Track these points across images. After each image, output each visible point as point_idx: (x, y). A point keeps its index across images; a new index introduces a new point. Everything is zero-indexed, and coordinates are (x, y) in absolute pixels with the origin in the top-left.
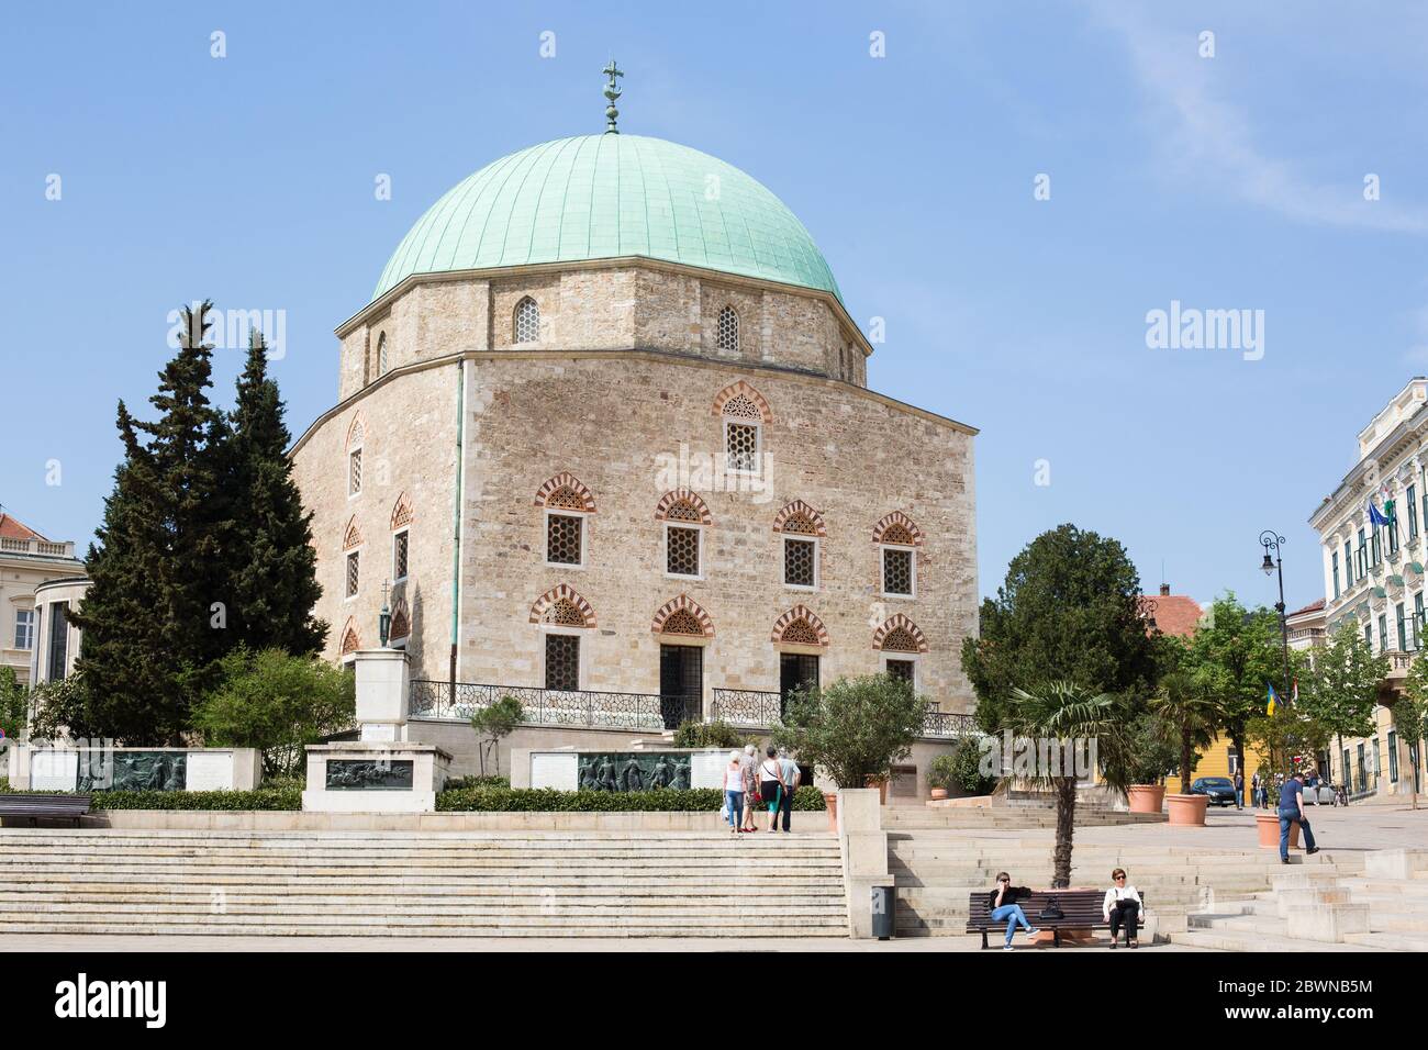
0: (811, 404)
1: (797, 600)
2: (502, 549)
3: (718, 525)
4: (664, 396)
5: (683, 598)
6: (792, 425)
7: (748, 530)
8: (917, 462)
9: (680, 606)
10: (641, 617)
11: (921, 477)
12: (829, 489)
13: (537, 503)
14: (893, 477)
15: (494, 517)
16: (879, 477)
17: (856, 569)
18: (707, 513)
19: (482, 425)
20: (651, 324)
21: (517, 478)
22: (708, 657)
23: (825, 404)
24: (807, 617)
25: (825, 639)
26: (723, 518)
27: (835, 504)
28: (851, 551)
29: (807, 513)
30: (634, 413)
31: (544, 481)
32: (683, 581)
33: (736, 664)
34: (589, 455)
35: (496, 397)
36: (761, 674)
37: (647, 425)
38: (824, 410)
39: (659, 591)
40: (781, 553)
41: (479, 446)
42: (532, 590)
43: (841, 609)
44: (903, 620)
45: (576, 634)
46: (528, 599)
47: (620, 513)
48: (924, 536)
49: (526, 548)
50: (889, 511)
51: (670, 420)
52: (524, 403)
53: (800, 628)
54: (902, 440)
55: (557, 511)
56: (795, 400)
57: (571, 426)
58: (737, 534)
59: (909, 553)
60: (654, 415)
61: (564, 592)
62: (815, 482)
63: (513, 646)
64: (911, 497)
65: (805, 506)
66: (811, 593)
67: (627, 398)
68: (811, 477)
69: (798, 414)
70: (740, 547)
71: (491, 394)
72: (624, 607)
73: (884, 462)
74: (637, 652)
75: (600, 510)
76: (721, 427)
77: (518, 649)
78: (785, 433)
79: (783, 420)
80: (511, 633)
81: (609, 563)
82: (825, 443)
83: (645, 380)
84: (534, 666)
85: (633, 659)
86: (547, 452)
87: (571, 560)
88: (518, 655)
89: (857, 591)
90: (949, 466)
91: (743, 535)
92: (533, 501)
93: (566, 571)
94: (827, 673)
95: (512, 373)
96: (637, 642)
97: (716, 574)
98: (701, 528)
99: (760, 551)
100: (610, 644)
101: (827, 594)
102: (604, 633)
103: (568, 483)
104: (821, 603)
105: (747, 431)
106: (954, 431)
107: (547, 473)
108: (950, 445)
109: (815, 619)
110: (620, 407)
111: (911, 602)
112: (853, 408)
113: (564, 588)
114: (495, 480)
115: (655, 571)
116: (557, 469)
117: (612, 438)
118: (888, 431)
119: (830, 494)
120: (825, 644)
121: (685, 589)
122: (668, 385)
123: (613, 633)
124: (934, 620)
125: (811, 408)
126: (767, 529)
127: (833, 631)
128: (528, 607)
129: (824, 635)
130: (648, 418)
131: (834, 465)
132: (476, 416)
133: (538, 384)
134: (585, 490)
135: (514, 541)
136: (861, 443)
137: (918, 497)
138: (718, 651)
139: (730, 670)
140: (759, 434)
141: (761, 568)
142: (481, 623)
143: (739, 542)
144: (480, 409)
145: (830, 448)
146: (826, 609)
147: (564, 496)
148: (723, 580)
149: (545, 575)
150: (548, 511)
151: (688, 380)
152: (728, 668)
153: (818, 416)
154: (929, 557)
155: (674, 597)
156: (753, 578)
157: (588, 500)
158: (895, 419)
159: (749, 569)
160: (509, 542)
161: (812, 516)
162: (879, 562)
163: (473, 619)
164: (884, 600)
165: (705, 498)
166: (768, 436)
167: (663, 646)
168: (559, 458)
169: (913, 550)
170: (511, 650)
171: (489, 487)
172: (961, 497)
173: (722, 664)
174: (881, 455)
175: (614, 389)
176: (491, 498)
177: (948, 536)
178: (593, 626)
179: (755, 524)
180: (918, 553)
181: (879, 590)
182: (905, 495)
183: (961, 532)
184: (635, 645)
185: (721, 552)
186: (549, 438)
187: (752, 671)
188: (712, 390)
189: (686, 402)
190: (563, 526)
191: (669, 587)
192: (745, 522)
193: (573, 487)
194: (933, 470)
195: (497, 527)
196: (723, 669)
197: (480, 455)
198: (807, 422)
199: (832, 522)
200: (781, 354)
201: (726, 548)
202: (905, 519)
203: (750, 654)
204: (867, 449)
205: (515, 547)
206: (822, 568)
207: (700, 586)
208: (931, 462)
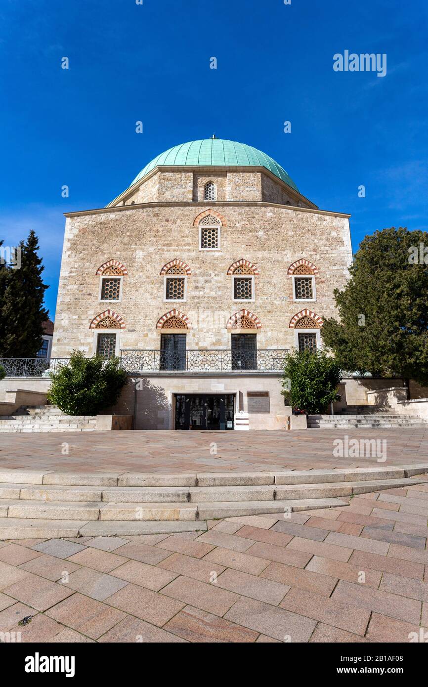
0: (249, 215)
1: (241, 307)
2: (77, 296)
3: (195, 275)
4: (167, 221)
5: (174, 310)
6: (238, 225)
7: (213, 275)
8: (313, 234)
9: (173, 314)
10: (150, 322)
11: (316, 241)
12: (261, 252)
13: (97, 274)
14: (299, 243)
15: (74, 283)
16: (290, 243)
17: (277, 289)
18: (189, 270)
19: (72, 244)
20: (167, 193)
21: (87, 264)
22: (189, 339)
23: (257, 214)
24: (248, 314)
25: (259, 325)
26: (198, 272)
27: (263, 259)
28: (274, 280)
29: (247, 265)
30: (151, 229)
31: (102, 264)
32: (174, 303)
33: (204, 341)
34: (125, 250)
35: (80, 231)
36: (220, 345)
37: (157, 234)
38: (257, 216)
39: (161, 309)
40: (232, 285)
41: (69, 253)
42: (91, 314)
43: (268, 308)
44: (308, 312)
45: (114, 332)
46: (89, 318)
47: (141, 274)
48: (319, 269)
49: (90, 294)
50: (296, 259)
51: (170, 230)
52: (93, 232)
53: (245, 321)
54: (305, 225)
55: (107, 277)
56: (241, 214)
57: (117, 239)
58: (206, 278)
59: (311, 279)
60: (161, 229)
61: (109, 313)
62: (251, 250)
63: (80, 340)
64: (311, 251)
65: (246, 261)
66: (249, 303)
67: (146, 224)
68: (249, 247)
69: (242, 220)
70: (207, 284)
71: (77, 230)
72: (141, 317)
73: (293, 236)
74: (148, 339)
75: (130, 274)
76: (198, 231)
77: (82, 341)
78: (235, 229)
79: (233, 223)
80: (79, 334)
81: (134, 298)
82: (257, 231)
83: (157, 215)
84: (90, 349)
85: (145, 342)
86: (104, 252)
87: (114, 298)
88: (83, 344)
89: (278, 299)
90: (334, 234)
91: (209, 278)
92: (95, 273)
93: (110, 303)
94: (260, 342)
95: (88, 220)
96: (147, 334)
97: (194, 298)
98: (185, 277)
99: (219, 285)
100: (132, 336)
101: (260, 302)
102: (129, 331)
103: (114, 264)
104: (256, 307)
105: (213, 231)
106: (336, 217)
107: (103, 261)
108: (334, 224)
109: (253, 315)
110: (143, 227)
111: (313, 302)
112: (274, 214)
113: (109, 311)
114: (76, 266)
115: (159, 299)
116: (108, 258)
117: (138, 242)
118: (295, 222)
119: (260, 254)
120: (260, 327)
121: (175, 306)
122: (169, 216)
123: (135, 330)
124: (328, 311)
125: (248, 216)
126: (223, 274)
127: (263, 320)
128: (89, 322)
129: (259, 323)
130: (158, 231)
131: (263, 240)
132: (69, 240)
133: (101, 223)
134: (122, 266)
135: (84, 292)
136: (279, 229)
137: (315, 250)
138: (194, 335)
139: (201, 344)
140: (219, 231)
141: (220, 293)
142: (64, 331)
143: (206, 282)
144: (71, 237)
145: (261, 233)
146: (259, 310)
147: (111, 269)
148: (197, 300)
149: (99, 307)
150: (102, 277)
151: (180, 212)
152: (200, 343)
153: (254, 220)
154: (323, 279)
155: (169, 311)
156: (215, 298)
157: (124, 270)
158: (299, 216)
159: (213, 294)
160: (80, 293)
161: (250, 266)
162: (292, 284)
163: (60, 329)
164: (296, 302)
165: (188, 262)
166: (224, 232)
167: (162, 335)
168: (109, 253)
169: (313, 277)
170: (79, 342)
171: (73, 270)
172: (342, 248)
173: (196, 341)
174: (291, 233)
175: (140, 221)
176: (74, 274)
177: (334, 268)
178: (124, 328)
179: (216, 272)
180: (316, 278)
181: (292, 298)
182: (306, 250)
183: (343, 265)
184: (146, 335)
185: (197, 287)
186: (105, 246)
187: (214, 344)
188: (193, 215)
189: (178, 221)
190: (111, 283)
191: (166, 306)
192: (211, 272)
193: (117, 265)
194: (324, 237)
195: (76, 287)
196: (197, 344)
197: (69, 256)
198: (247, 223)
199: (262, 267)
200: (237, 197)
201: (199, 285)
202: (307, 262)
203: (213, 336)
204: (283, 231)
205: (84, 294)
206: (256, 290)
207: (184, 304)
208: (322, 233)
